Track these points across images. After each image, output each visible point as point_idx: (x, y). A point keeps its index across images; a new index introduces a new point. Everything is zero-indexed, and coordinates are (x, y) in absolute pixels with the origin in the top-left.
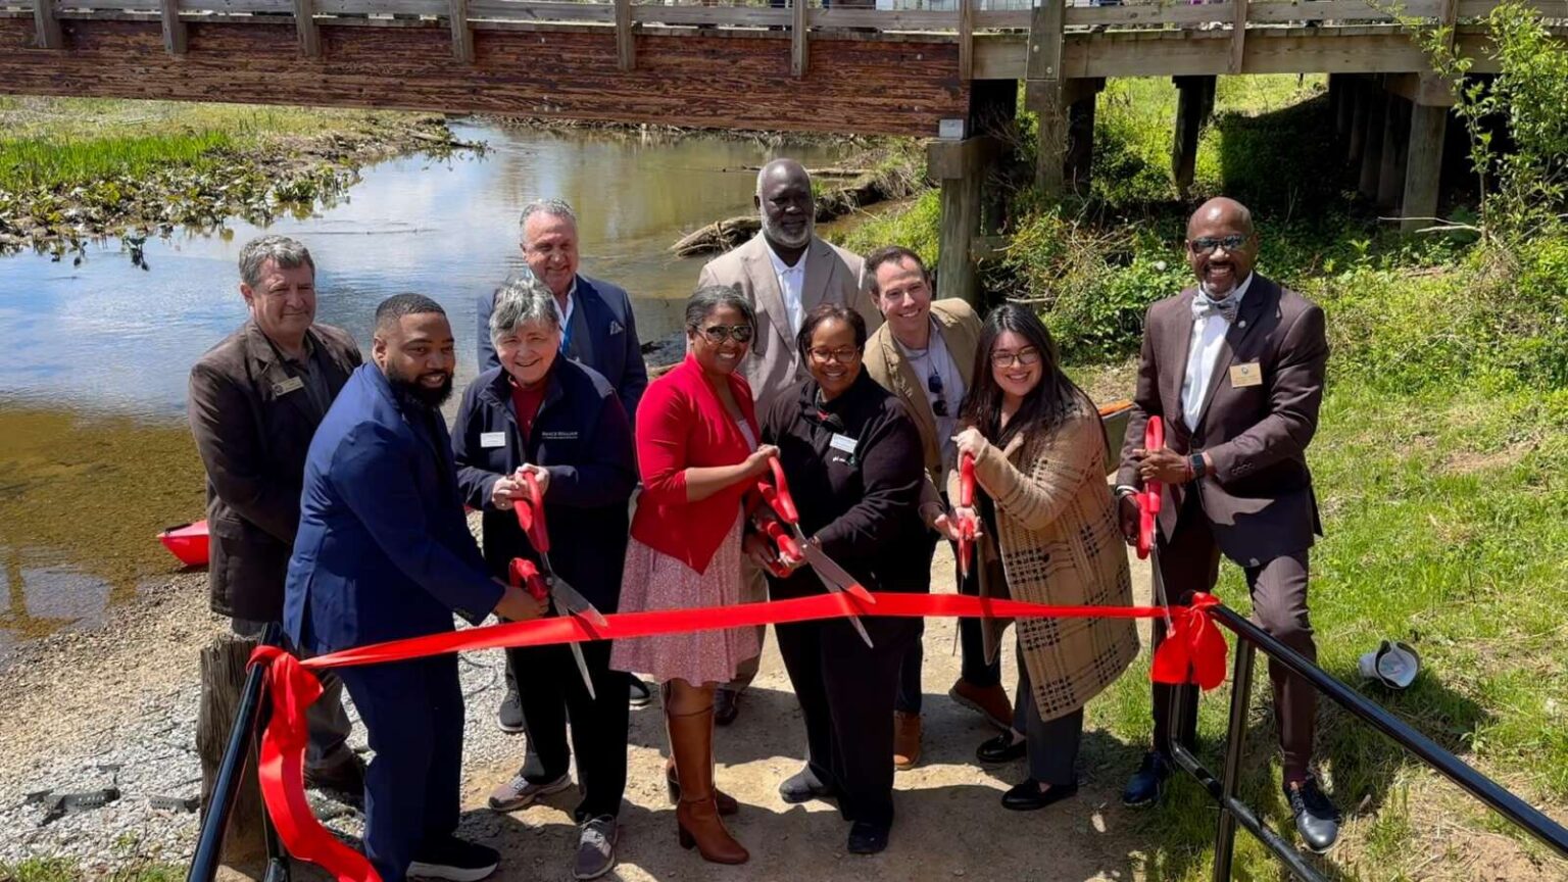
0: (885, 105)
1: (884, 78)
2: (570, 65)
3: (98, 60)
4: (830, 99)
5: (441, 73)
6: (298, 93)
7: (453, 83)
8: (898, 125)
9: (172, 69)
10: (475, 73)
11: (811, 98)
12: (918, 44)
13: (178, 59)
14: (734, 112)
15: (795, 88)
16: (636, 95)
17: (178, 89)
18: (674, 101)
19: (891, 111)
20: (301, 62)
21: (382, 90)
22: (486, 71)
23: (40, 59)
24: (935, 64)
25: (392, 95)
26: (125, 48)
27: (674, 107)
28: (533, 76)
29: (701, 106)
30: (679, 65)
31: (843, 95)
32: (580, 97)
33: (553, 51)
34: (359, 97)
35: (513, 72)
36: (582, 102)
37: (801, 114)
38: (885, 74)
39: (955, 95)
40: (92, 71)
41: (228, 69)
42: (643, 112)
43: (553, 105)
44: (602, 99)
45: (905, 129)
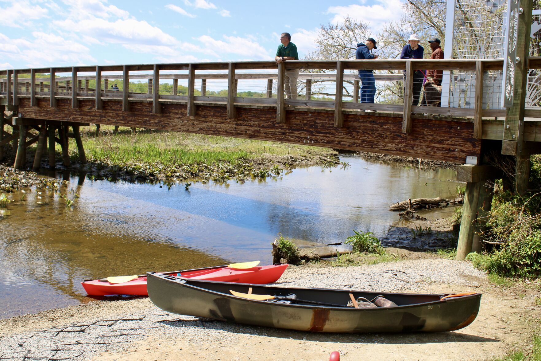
0: (443, 148)
1: (443, 137)
2: (319, 125)
3: (169, 117)
4: (420, 144)
5: (273, 127)
6: (226, 132)
7: (277, 130)
8: (448, 157)
9: (190, 122)
10: (285, 127)
11: (412, 142)
12: (458, 122)
13: (192, 118)
14: (379, 147)
15: (405, 138)
16: (342, 138)
17: (191, 129)
18: (357, 141)
19: (445, 150)
20: (229, 121)
21: (253, 132)
22: (289, 126)
23: (153, 116)
24: (465, 131)
25: (256, 134)
26: (177, 114)
27: (356, 143)
28: (305, 129)
29: (366, 144)
30: (359, 126)
31: (425, 142)
32: (321, 138)
33: (313, 119)
34: (245, 134)
35: (298, 127)
36: (321, 140)
37: (407, 149)
38: (444, 135)
39: (474, 146)
40: (167, 121)
41: (206, 122)
42: (344, 145)
43: (311, 140)
44: (329, 139)
45: (451, 159)
